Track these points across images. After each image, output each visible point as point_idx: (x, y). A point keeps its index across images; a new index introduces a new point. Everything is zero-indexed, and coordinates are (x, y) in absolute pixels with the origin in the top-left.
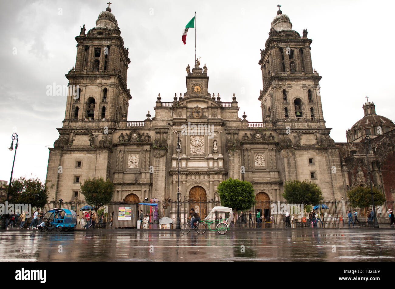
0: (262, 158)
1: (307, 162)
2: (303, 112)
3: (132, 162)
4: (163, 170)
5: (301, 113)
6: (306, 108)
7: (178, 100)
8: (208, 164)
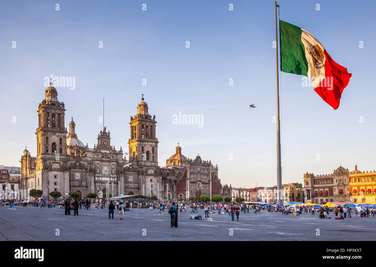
0: (132, 177)
1: (149, 181)
2: (150, 158)
3: (77, 176)
5: (149, 158)
6: (151, 156)
7: (96, 148)
8: (110, 179)
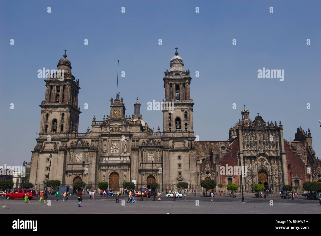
0: (153, 155)
3: (78, 158)
4: (94, 163)
5: (180, 127)
6: (183, 123)
7: (105, 120)
8: (121, 159)
